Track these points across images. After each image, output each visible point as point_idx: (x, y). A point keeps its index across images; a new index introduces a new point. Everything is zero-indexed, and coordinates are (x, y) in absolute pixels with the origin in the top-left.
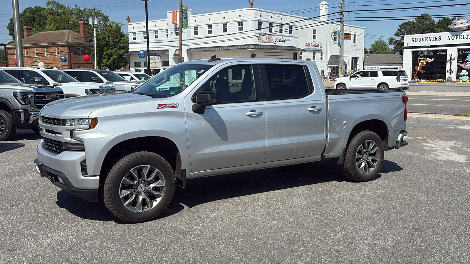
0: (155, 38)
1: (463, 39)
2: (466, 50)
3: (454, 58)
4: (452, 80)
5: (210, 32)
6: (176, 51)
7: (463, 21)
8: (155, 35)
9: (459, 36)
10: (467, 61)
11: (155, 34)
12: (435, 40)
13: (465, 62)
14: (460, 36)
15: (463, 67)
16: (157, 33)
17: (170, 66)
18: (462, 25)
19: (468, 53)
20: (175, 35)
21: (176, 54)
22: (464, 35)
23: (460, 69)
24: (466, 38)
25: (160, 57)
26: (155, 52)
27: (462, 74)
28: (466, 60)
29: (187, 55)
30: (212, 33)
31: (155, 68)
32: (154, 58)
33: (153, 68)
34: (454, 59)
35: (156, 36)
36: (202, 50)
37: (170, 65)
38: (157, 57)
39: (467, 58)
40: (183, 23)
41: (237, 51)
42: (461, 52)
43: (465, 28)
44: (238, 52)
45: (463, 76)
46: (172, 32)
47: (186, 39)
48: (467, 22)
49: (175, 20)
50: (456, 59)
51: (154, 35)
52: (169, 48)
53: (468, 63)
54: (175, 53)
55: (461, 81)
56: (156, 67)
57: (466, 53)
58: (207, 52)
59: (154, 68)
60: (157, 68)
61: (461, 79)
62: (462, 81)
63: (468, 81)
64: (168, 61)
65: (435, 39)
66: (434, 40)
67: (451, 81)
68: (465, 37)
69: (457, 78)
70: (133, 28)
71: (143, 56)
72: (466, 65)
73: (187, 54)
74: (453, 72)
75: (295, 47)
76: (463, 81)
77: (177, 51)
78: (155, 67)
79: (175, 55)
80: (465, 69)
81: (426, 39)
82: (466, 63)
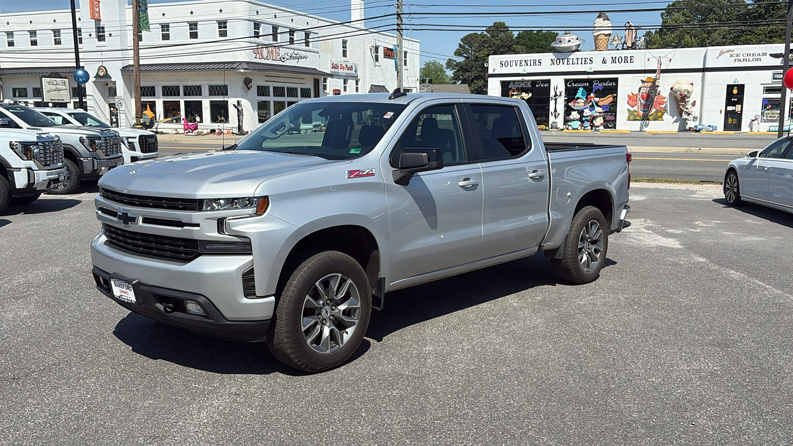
0: (55, 44)
1: (573, 64)
2: (576, 81)
3: (560, 93)
4: (558, 127)
5: (166, 36)
6: (99, 69)
7: (572, 37)
8: (55, 39)
9: (566, 60)
10: (578, 98)
11: (55, 36)
12: (534, 65)
13: (574, 98)
14: (568, 59)
15: (573, 107)
16: (59, 36)
17: (87, 97)
18: (570, 43)
19: (579, 85)
20: (97, 40)
21: (101, 75)
22: (573, 59)
23: (568, 110)
24: (576, 63)
25: (67, 80)
26: (57, 71)
27: (571, 117)
28: (576, 97)
29: (121, 77)
30: (169, 39)
31: (59, 100)
32: (56, 81)
33: (55, 100)
34: (560, 95)
35: (57, 40)
36: (152, 68)
37: (89, 95)
38: (62, 79)
39: (578, 94)
40: (141, 21)
41: (217, 72)
42: (569, 84)
43: (574, 49)
44: (220, 74)
45: (574, 120)
46: (90, 35)
47: (120, 48)
48: (577, 39)
49: (97, 12)
50: (563, 94)
51: (53, 38)
52: (85, 64)
53: (579, 100)
54: (98, 73)
55: (570, 128)
56: (61, 98)
57: (576, 85)
58: (161, 73)
59: (57, 100)
60: (62, 100)
61: (571, 126)
62: (572, 129)
63: (580, 128)
64: (85, 88)
65: (534, 62)
66: (532, 64)
67: (557, 128)
68: (575, 61)
69: (564, 124)
70: (8, 23)
71: (84, 79)
72: (577, 104)
73: (122, 75)
74: (559, 114)
75: (315, 69)
76: (573, 129)
77: (102, 70)
78: (58, 98)
79: (97, 76)
80: (576, 110)
81: (521, 63)
82: (576, 101)
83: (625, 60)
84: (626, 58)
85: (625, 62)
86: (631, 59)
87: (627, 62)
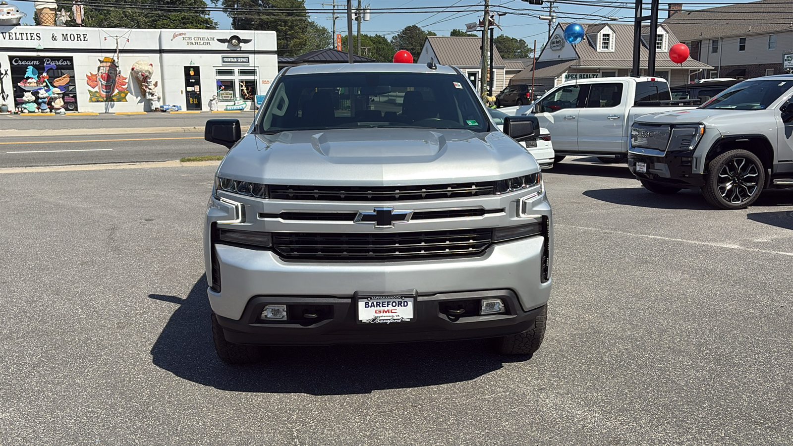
1: (16, 39)
2: (22, 58)
3: (6, 72)
4: (9, 110)
7: (11, 8)
9: (7, 34)
10: (28, 78)
13: (24, 78)
14: (9, 33)
15: (23, 88)
18: (10, 15)
19: (27, 63)
22: (16, 33)
23: (19, 93)
24: (20, 38)
27: (24, 98)
28: (25, 77)
34: (6, 74)
39: (27, 73)
42: (15, 62)
43: (15, 22)
45: (29, 102)
48: (17, 11)
50: (9, 72)
53: (29, 80)
55: (25, 111)
57: (23, 63)
61: (25, 108)
62: (28, 112)
63: (37, 111)
67: (9, 112)
68: (18, 36)
69: (16, 107)
72: (28, 85)
74: (8, 95)
76: (30, 112)
80: (29, 91)
82: (26, 82)
83: (78, 37)
84: (79, 36)
85: (78, 40)
86: (84, 37)
87: (81, 41)
